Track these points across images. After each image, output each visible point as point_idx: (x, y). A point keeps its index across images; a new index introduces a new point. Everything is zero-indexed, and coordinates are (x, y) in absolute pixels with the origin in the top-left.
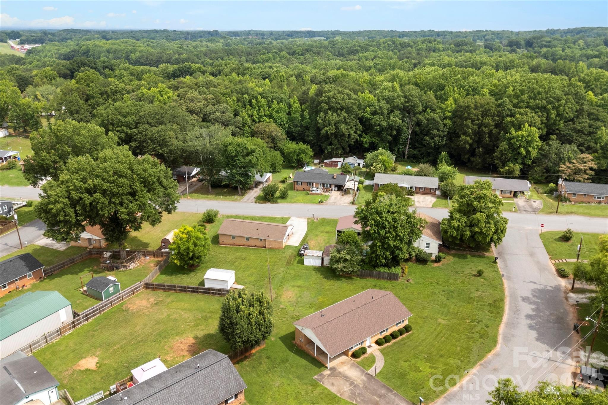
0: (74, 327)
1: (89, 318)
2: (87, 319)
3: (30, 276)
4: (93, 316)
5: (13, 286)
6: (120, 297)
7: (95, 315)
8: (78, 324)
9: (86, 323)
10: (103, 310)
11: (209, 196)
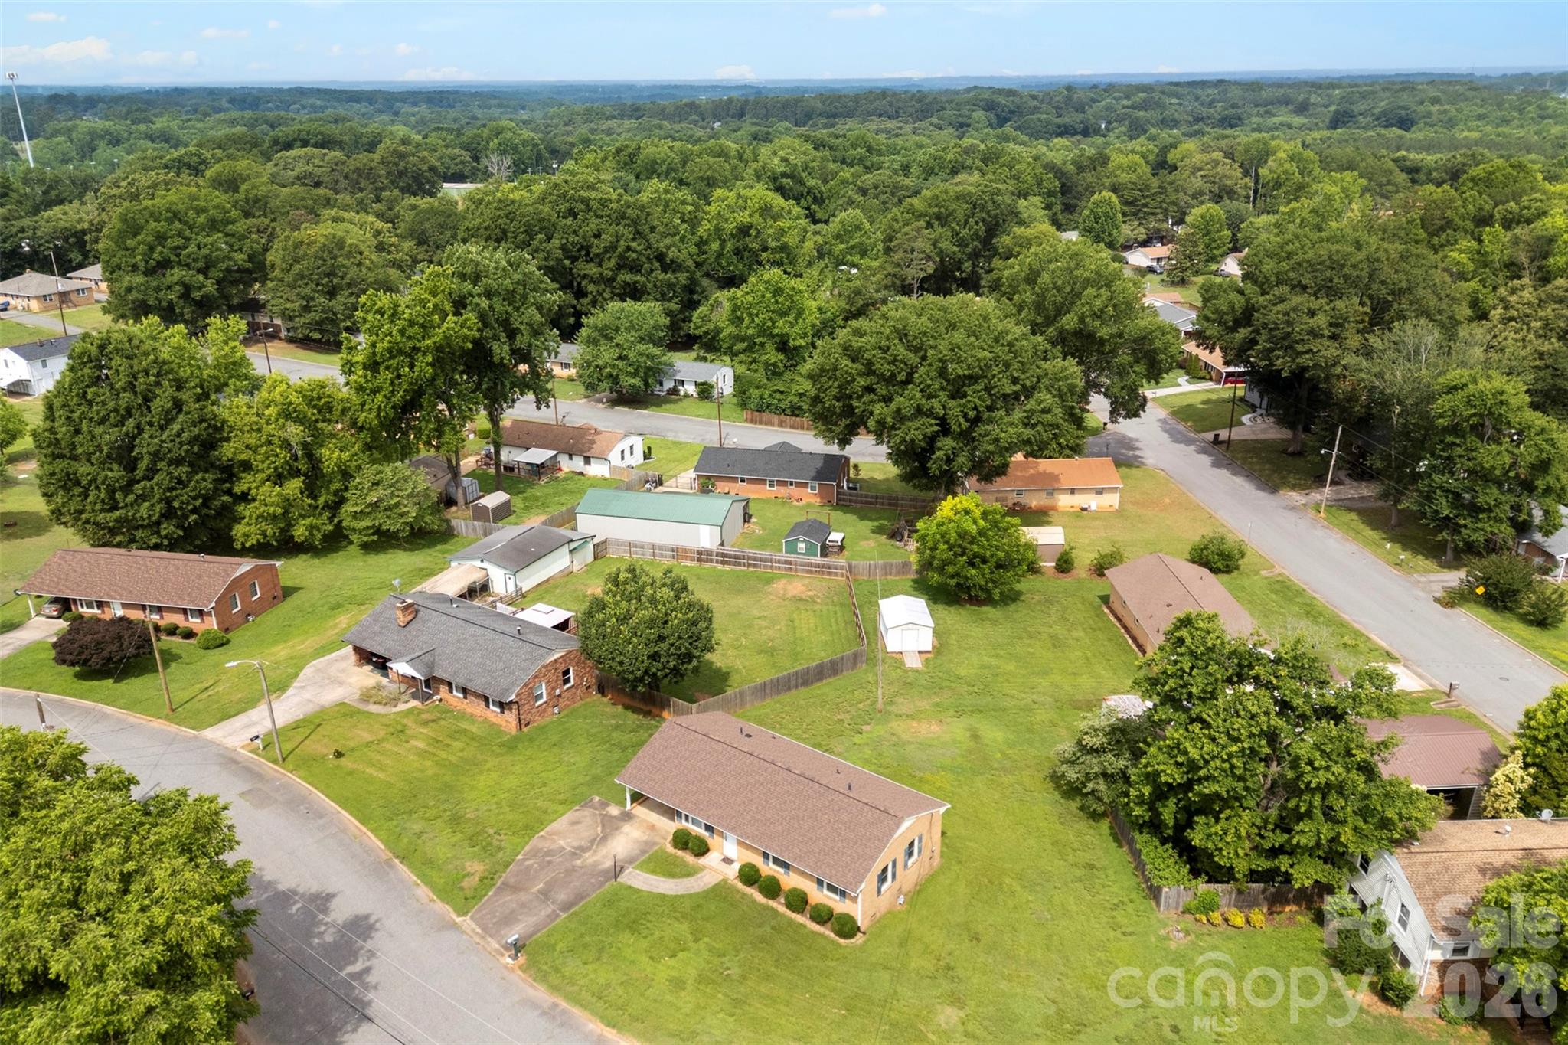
0: (699, 560)
1: (727, 563)
2: (723, 563)
3: (813, 488)
4: (735, 564)
5: (783, 491)
6: (790, 563)
7: (739, 564)
8: (707, 561)
9: (719, 567)
10: (755, 566)
11: (1368, 532)
